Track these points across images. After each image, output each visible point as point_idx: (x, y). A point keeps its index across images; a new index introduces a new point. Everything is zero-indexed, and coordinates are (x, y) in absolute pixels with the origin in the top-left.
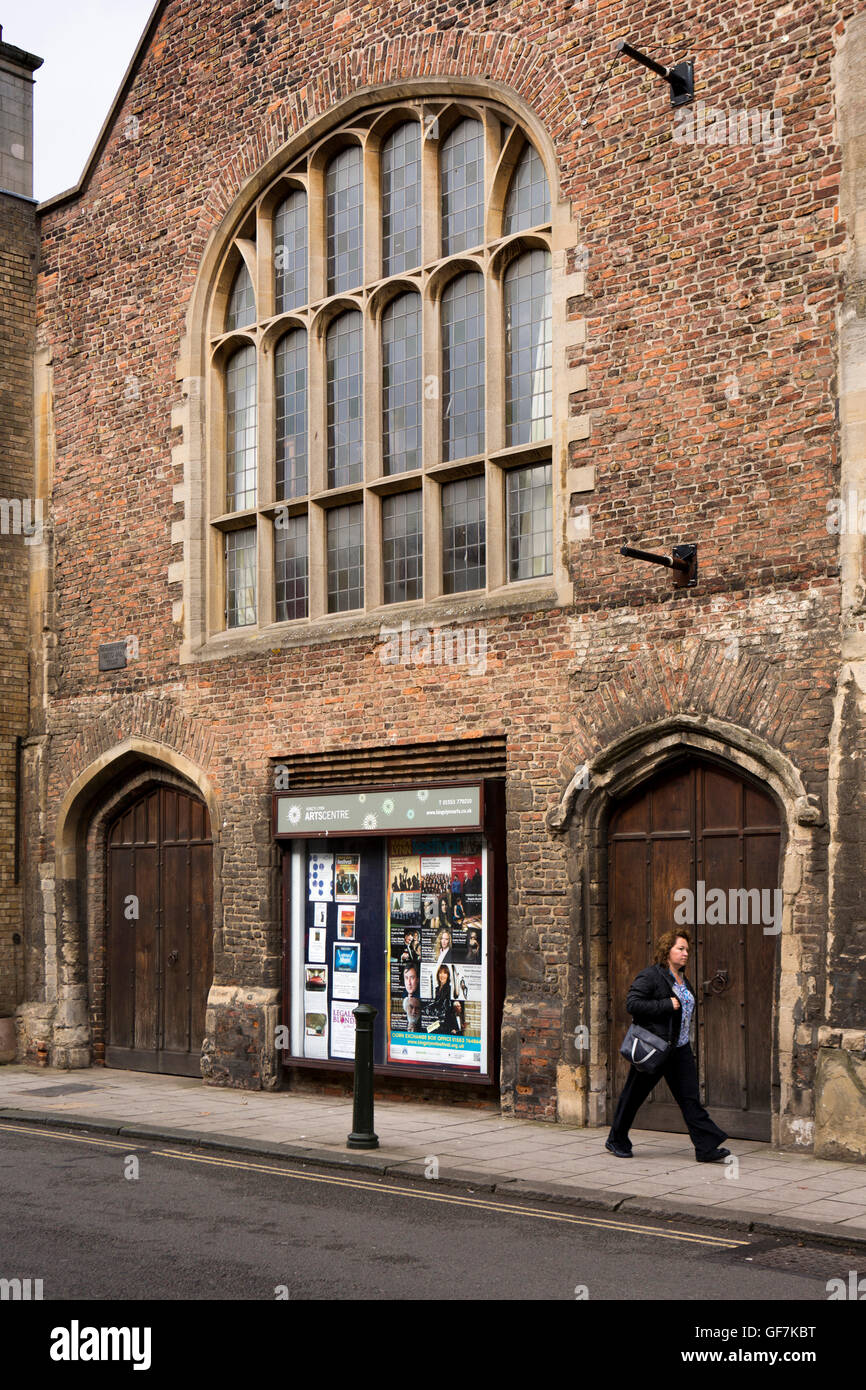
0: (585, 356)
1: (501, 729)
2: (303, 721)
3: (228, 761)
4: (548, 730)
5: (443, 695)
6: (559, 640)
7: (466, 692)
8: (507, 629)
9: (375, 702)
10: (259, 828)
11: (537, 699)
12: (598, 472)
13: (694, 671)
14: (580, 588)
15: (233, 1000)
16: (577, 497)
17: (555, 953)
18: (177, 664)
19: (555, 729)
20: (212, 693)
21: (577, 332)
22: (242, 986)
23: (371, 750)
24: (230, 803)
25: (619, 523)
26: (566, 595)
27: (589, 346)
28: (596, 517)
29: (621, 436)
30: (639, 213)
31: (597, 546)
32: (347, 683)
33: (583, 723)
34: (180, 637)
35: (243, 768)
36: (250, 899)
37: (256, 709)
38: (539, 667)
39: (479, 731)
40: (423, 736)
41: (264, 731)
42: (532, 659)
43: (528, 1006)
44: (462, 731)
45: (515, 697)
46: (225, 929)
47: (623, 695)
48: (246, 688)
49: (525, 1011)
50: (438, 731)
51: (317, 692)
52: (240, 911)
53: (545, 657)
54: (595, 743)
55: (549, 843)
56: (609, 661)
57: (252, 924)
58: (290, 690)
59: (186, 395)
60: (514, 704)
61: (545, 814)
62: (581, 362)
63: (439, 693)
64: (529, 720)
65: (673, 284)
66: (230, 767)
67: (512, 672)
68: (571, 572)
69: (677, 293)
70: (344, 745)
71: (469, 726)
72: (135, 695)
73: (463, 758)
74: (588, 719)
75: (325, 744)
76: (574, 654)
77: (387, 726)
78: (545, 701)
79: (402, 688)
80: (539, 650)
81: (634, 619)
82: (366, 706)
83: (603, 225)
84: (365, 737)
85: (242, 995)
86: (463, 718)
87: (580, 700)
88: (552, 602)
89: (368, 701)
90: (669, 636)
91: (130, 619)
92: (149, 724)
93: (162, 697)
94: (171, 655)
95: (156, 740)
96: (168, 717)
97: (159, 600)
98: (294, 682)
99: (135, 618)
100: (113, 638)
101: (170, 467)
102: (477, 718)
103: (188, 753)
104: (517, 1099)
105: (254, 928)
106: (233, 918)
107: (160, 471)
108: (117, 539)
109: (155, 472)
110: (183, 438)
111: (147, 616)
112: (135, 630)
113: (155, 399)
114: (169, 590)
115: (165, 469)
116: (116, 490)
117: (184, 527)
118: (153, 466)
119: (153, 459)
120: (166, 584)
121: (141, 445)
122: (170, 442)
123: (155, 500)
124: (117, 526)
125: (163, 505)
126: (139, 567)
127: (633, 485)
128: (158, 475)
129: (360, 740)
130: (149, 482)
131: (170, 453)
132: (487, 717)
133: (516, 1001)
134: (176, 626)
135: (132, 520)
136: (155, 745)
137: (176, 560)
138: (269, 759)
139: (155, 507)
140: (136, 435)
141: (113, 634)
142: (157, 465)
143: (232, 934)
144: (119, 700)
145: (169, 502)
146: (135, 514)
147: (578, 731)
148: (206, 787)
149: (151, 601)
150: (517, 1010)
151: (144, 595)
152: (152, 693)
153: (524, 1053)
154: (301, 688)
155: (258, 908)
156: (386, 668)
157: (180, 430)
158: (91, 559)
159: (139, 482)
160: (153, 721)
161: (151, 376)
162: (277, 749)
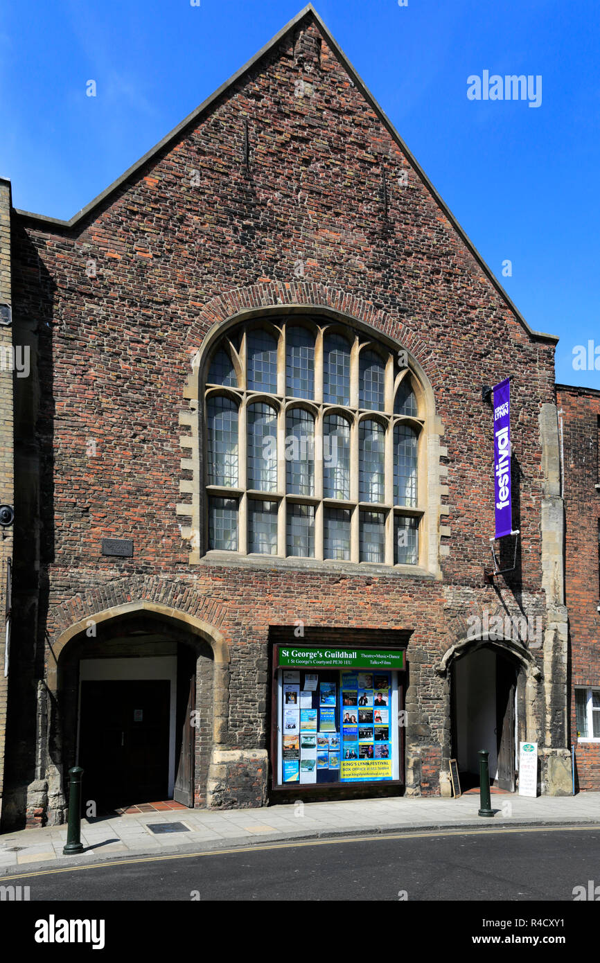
1: (412, 628)
2: (294, 609)
3: (238, 624)
4: (435, 630)
5: (382, 609)
6: (439, 594)
7: (394, 609)
8: (414, 585)
9: (342, 606)
10: (261, 662)
11: (430, 617)
12: (451, 530)
14: (445, 575)
15: (241, 758)
16: (443, 538)
17: (436, 725)
19: (438, 630)
20: (222, 584)
21: (444, 471)
22: (243, 749)
23: (336, 629)
24: (238, 648)
25: (462, 553)
26: (440, 576)
27: (448, 478)
28: (451, 548)
29: (461, 519)
31: (452, 559)
32: (324, 594)
33: (450, 628)
34: (189, 547)
35: (250, 629)
36: (251, 701)
37: (260, 598)
38: (430, 603)
39: (401, 627)
40: (370, 626)
41: (266, 611)
42: (426, 600)
43: (425, 747)
44: (391, 626)
45: (419, 614)
46: (230, 718)
48: (252, 586)
49: (423, 750)
50: (379, 624)
51: (304, 596)
52: (242, 709)
53: (433, 600)
54: (456, 638)
55: (435, 679)
56: (461, 607)
57: (251, 715)
58: (286, 592)
59: (193, 410)
60: (419, 618)
61: (434, 666)
62: (446, 484)
64: (426, 625)
66: (239, 627)
67: (417, 604)
68: (442, 567)
71: (396, 624)
72: (146, 575)
74: (453, 628)
75: (310, 623)
76: (446, 601)
77: (350, 619)
78: (434, 618)
79: (358, 602)
80: (430, 596)
81: (472, 592)
84: (336, 622)
85: (248, 754)
86: (392, 620)
87: (449, 620)
88: (433, 578)
89: (338, 605)
90: (485, 601)
91: (136, 528)
92: (162, 595)
93: (176, 581)
94: (180, 557)
95: (169, 606)
96: (183, 593)
97: (167, 522)
98: (288, 588)
99: (141, 528)
100: (116, 536)
101: (178, 446)
102: (400, 621)
103: (201, 617)
104: (422, 789)
105: (253, 717)
106: (237, 712)
107: (167, 445)
108: (121, 475)
109: (162, 445)
110: (191, 433)
111: (154, 529)
112: (141, 536)
113: (162, 401)
114: (177, 518)
115: (173, 446)
116: (120, 444)
117: (192, 485)
118: (159, 441)
119: (160, 436)
120: (174, 514)
121: (148, 423)
122: (177, 431)
123: (162, 462)
124: (122, 467)
125: (171, 467)
126: (146, 498)
127: (466, 539)
128: (165, 448)
129: (333, 623)
130: (157, 449)
131: (177, 438)
132: (405, 621)
133: (417, 746)
134: (185, 541)
135: (137, 467)
136: (169, 608)
137: (185, 503)
138: (270, 626)
139: (163, 466)
140: (141, 416)
141: (118, 534)
142: (165, 441)
143: (236, 720)
144: (129, 576)
145: (177, 467)
146: (141, 465)
147: (448, 632)
148: (218, 637)
149: (157, 521)
150: (419, 750)
151: (151, 516)
152: (164, 577)
153: (423, 768)
154: (293, 592)
155: (257, 706)
156: (348, 591)
157: (188, 428)
158: (91, 480)
159: (145, 446)
160: (166, 594)
161: (159, 386)
162: (276, 621)
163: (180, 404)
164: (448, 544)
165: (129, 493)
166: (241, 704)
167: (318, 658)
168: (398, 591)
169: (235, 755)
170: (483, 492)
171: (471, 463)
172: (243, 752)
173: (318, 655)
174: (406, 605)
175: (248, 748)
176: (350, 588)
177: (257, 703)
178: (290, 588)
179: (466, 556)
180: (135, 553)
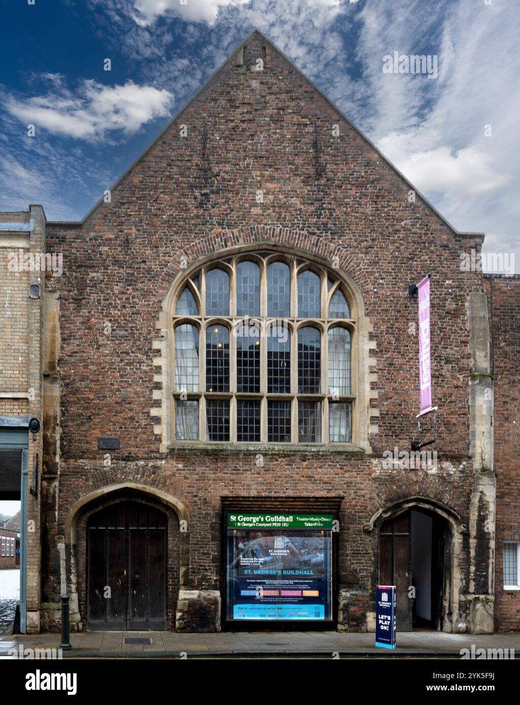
0: (376, 370)
1: (342, 494)
2: (241, 483)
3: (196, 496)
4: (364, 496)
5: (315, 480)
6: (368, 466)
7: (326, 480)
8: (344, 459)
9: (280, 479)
10: (214, 525)
11: (359, 485)
12: (380, 411)
13: (422, 483)
14: (374, 449)
15: (199, 596)
16: (372, 418)
17: (365, 574)
18: (158, 452)
19: (367, 496)
20: (184, 466)
21: (373, 362)
22: (201, 590)
23: (275, 498)
24: (196, 514)
25: (390, 429)
26: (369, 450)
27: (377, 367)
28: (380, 426)
29: (390, 401)
30: (397, 328)
31: (382, 436)
32: (265, 470)
33: (378, 495)
34: (160, 440)
35: (205, 499)
37: (213, 476)
38: (359, 474)
39: (333, 494)
40: (305, 494)
41: (218, 485)
42: (356, 471)
43: (354, 592)
44: (323, 494)
45: (349, 484)
46: (190, 566)
47: (395, 487)
48: (206, 467)
49: (351, 595)
50: (312, 492)
51: (249, 473)
52: (200, 559)
53: (362, 471)
54: (384, 502)
55: (363, 536)
56: (389, 475)
57: (207, 564)
58: (234, 470)
59: (162, 337)
60: (348, 486)
61: (362, 526)
62: (375, 372)
63: (313, 479)
64: (355, 492)
65: (411, 355)
66: (197, 499)
67: (347, 475)
68: (371, 443)
69: (412, 359)
70: (263, 494)
71: (327, 492)
72: (129, 463)
73: (319, 504)
74: (380, 494)
75: (253, 493)
76: (374, 471)
77: (287, 489)
78: (362, 486)
79: (294, 476)
80: (359, 468)
82: (276, 480)
83: (383, 328)
84: (275, 492)
85: (204, 594)
86: (324, 489)
87: (377, 487)
88: (363, 453)
89: (277, 479)
91: (122, 428)
92: (140, 476)
93: (150, 465)
94: (153, 447)
95: (145, 484)
96: (154, 474)
97: (144, 423)
98: (235, 467)
99: (126, 428)
100: (108, 434)
101: (152, 365)
102: (331, 490)
103: (168, 491)
104: (350, 626)
105: (208, 566)
106: (195, 562)
107: (143, 366)
108: (112, 391)
109: (140, 366)
110: (161, 355)
111: (135, 428)
112: (126, 433)
113: (140, 333)
114: (150, 419)
115: (147, 366)
116: (111, 368)
117: (162, 393)
118: (138, 363)
119: (139, 359)
120: (149, 416)
121: (130, 351)
122: (151, 354)
123: (140, 378)
124: (112, 384)
125: (146, 381)
126: (128, 406)
127: (395, 418)
128: (142, 367)
129: (273, 493)
130: (136, 369)
131: (151, 359)
132: (336, 489)
133: (347, 591)
134: (156, 435)
135: (123, 384)
136: (144, 486)
137: (156, 407)
138: (221, 497)
139: (141, 381)
140: (126, 346)
141: (109, 433)
142: (142, 362)
143: (195, 568)
144: (117, 463)
145: (151, 380)
146: (125, 381)
147: (376, 498)
148: (180, 506)
149: (137, 422)
150: (348, 595)
151: (132, 418)
152: (142, 463)
153: (352, 609)
154: (239, 470)
155: (211, 558)
156: (286, 467)
157: (159, 351)
158: (92, 397)
159: (128, 368)
160: (143, 475)
161: (138, 322)
162: (226, 493)
163: (153, 334)
164: (377, 423)
165: (117, 403)
166: (198, 556)
167: (260, 522)
168: (329, 465)
169: (194, 594)
170: (411, 376)
171: (400, 352)
172: (201, 592)
173: (260, 520)
174: (337, 476)
175: (205, 589)
176: (287, 465)
177: (211, 556)
178: (237, 467)
179: (394, 432)
180: (121, 446)
